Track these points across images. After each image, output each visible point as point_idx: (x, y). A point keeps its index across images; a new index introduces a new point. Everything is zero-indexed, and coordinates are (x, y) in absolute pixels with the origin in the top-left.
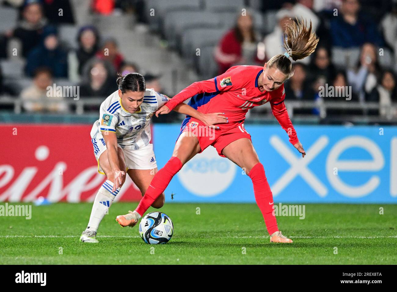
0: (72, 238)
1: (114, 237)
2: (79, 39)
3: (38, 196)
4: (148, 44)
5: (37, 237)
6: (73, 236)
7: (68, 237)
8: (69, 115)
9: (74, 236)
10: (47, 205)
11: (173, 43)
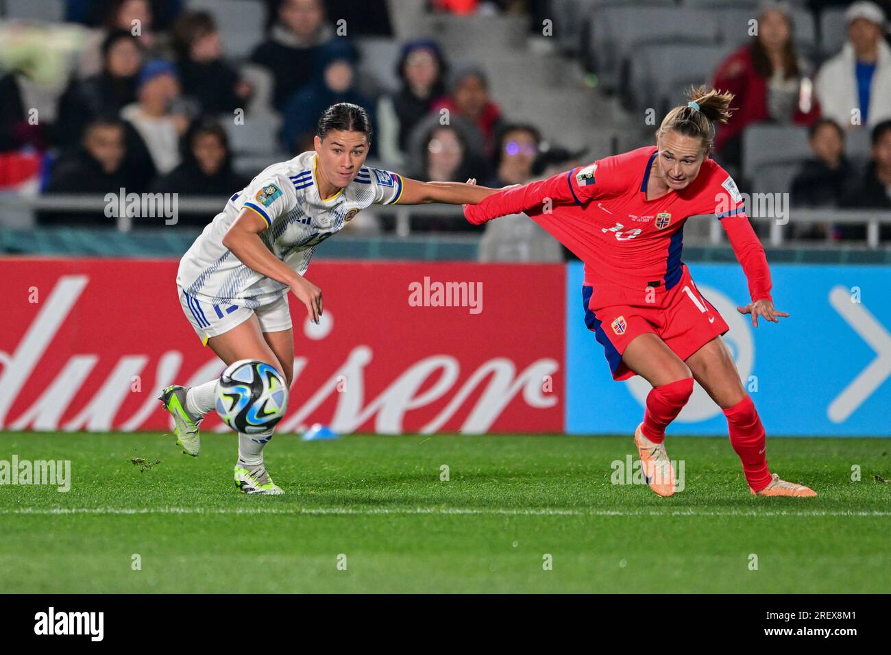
0: (386, 513)
1: (478, 512)
2: (401, 69)
3: (309, 422)
4: (557, 81)
5: (307, 512)
6: (387, 511)
7: (376, 512)
8: (377, 239)
9: (391, 511)
10: (326, 439)
11: (613, 79)
